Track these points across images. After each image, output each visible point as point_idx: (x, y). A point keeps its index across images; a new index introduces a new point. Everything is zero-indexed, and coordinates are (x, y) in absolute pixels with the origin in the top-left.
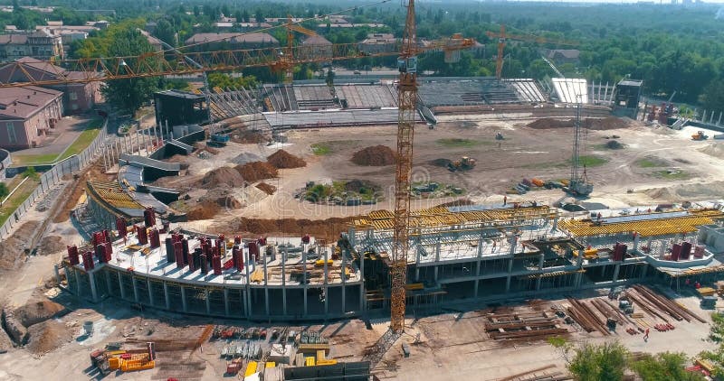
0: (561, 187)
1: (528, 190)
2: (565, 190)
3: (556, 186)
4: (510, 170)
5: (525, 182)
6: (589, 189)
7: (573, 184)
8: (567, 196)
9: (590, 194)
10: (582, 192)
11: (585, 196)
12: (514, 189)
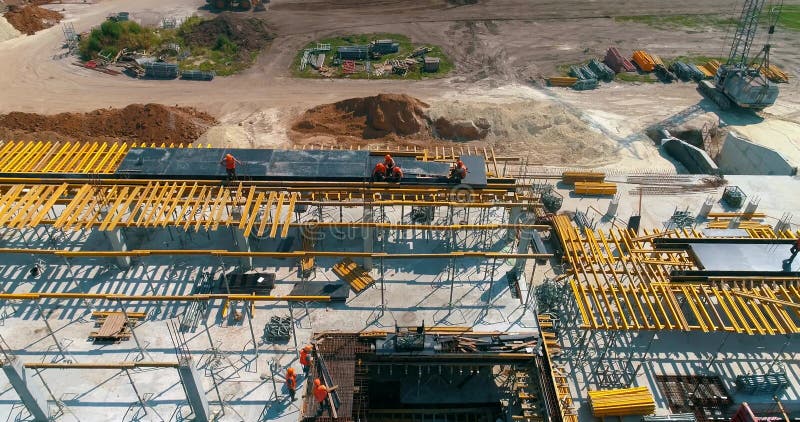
0: (698, 78)
1: (606, 78)
2: (703, 89)
3: (684, 76)
4: (602, 22)
5: (611, 59)
6: (766, 96)
7: (725, 78)
8: (703, 107)
9: (767, 110)
10: (743, 101)
11: (750, 113)
12: (572, 74)
